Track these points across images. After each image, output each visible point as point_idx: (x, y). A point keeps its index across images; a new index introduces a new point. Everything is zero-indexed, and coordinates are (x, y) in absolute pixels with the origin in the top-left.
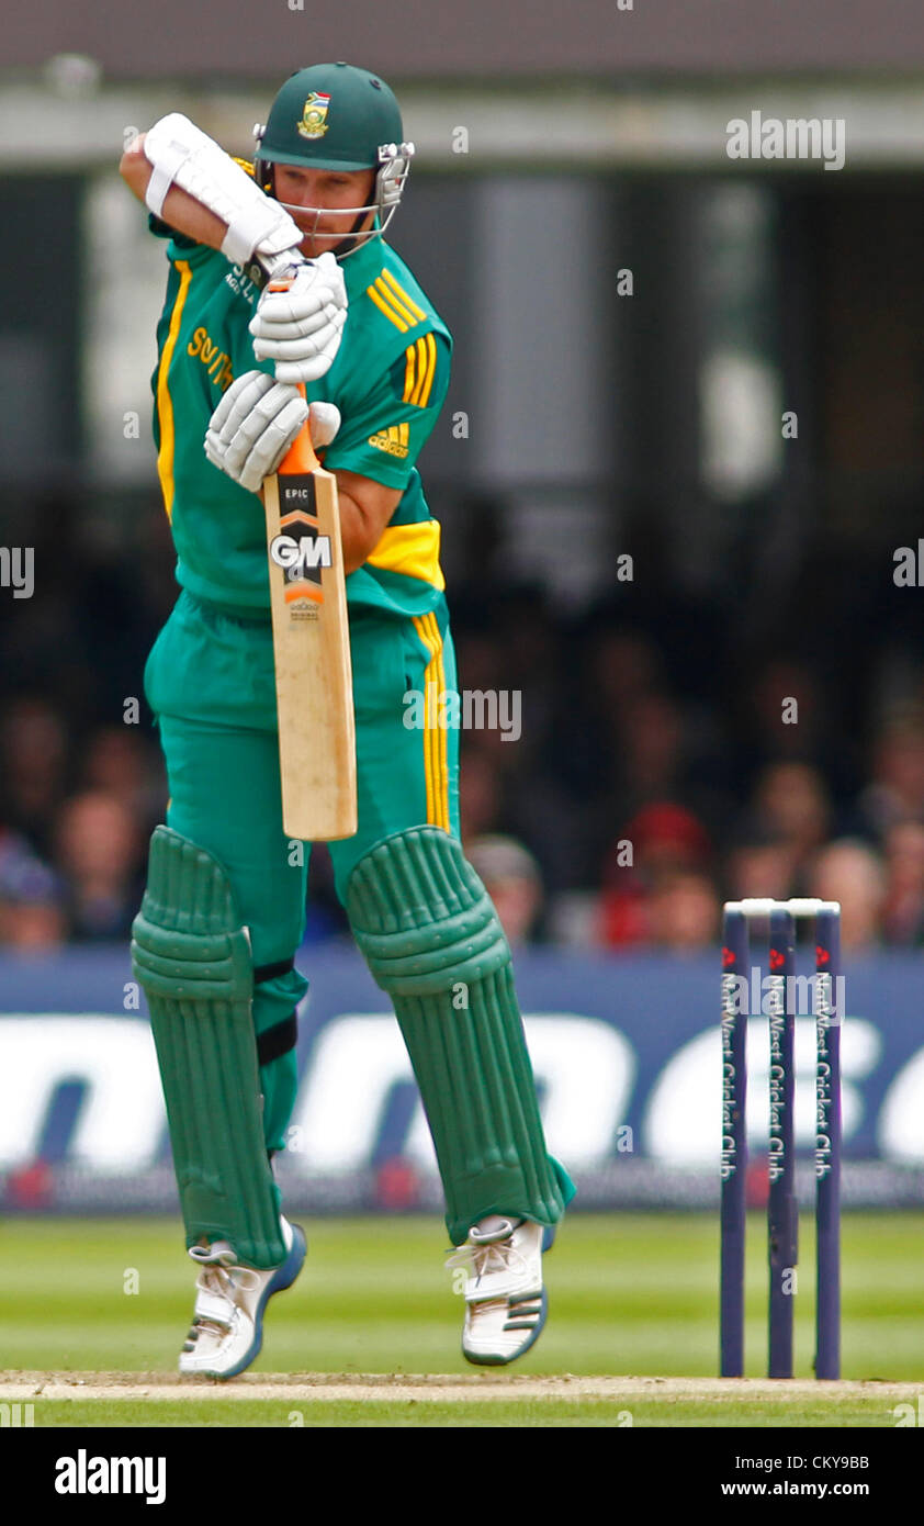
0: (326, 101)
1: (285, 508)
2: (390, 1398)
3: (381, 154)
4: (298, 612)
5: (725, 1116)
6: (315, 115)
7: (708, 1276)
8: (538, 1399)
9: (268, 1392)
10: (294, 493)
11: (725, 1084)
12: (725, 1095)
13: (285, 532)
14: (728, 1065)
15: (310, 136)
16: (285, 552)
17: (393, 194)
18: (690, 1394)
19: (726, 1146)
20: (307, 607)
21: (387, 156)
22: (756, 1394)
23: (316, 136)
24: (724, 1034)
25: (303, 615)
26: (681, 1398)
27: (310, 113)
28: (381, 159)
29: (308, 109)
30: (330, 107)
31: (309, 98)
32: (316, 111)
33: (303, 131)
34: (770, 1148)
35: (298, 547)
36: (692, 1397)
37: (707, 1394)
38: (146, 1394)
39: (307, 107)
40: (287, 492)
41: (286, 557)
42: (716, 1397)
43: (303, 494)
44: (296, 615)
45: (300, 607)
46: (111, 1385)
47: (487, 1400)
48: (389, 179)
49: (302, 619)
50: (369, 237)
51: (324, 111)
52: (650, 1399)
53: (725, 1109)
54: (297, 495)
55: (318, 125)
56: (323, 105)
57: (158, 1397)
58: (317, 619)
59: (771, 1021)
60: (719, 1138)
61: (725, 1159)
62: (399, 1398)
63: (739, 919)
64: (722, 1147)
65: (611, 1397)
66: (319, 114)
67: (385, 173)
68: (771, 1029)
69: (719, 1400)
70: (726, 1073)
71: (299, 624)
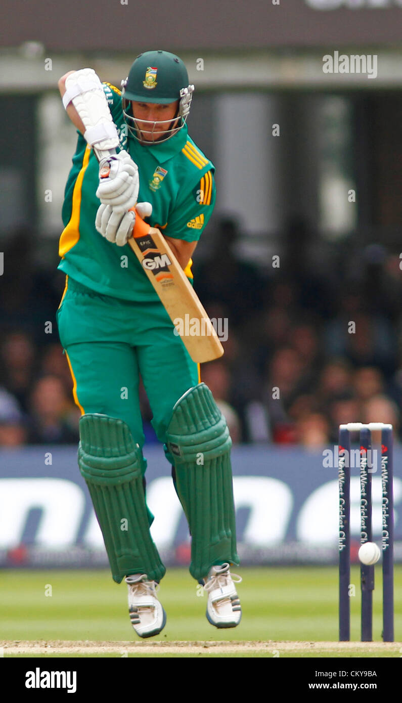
0: (155, 71)
1: (142, 249)
2: (189, 652)
3: (181, 93)
4: (165, 284)
5: (340, 522)
6: (151, 77)
7: (334, 595)
8: (257, 652)
9: (133, 650)
10: (144, 243)
11: (340, 507)
12: (340, 513)
13: (146, 257)
14: (341, 499)
15: (149, 87)
16: (149, 264)
17: (186, 110)
18: (326, 649)
19: (341, 536)
20: (168, 281)
21: (183, 94)
22: (356, 649)
23: (152, 87)
24: (339, 485)
25: (167, 284)
26: (322, 650)
27: (148, 77)
28: (181, 96)
29: (147, 75)
30: (158, 74)
31: (148, 70)
32: (151, 76)
33: (145, 85)
34: (361, 537)
35: (154, 261)
36: (327, 651)
37: (334, 649)
38: (78, 651)
39: (147, 74)
40: (141, 243)
41: (151, 266)
42: (338, 650)
43: (148, 242)
44: (164, 285)
45: (165, 282)
46: (62, 647)
47: (233, 653)
48: (185, 104)
49: (167, 286)
50: (175, 131)
51: (155, 76)
52: (308, 651)
53: (340, 519)
54: (145, 244)
55: (152, 82)
56: (154, 73)
57: (84, 652)
58: (174, 284)
59: (361, 479)
60: (338, 532)
61: (341, 542)
62: (193, 652)
63: (346, 432)
64: (339, 536)
65: (291, 651)
66: (153, 77)
67: (183, 102)
68: (361, 482)
69: (340, 651)
70: (341, 503)
71: (166, 288)
